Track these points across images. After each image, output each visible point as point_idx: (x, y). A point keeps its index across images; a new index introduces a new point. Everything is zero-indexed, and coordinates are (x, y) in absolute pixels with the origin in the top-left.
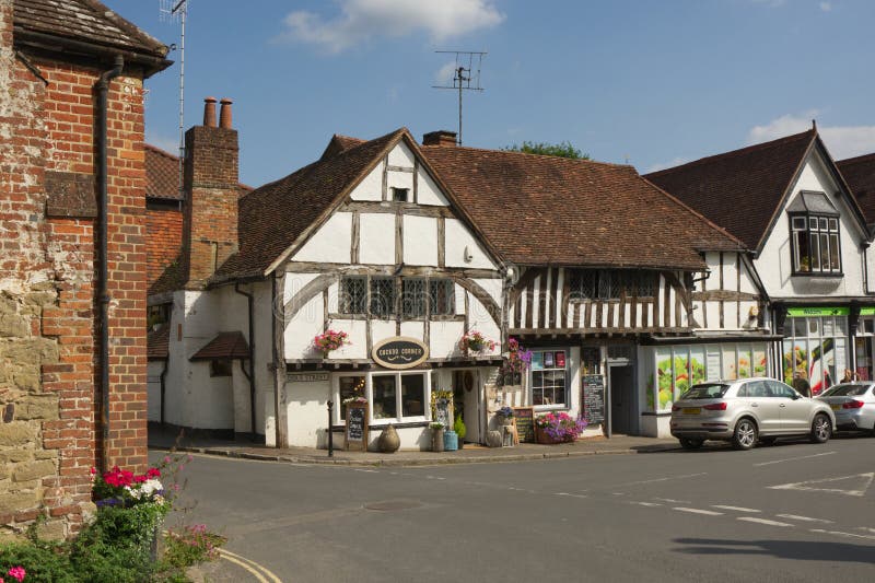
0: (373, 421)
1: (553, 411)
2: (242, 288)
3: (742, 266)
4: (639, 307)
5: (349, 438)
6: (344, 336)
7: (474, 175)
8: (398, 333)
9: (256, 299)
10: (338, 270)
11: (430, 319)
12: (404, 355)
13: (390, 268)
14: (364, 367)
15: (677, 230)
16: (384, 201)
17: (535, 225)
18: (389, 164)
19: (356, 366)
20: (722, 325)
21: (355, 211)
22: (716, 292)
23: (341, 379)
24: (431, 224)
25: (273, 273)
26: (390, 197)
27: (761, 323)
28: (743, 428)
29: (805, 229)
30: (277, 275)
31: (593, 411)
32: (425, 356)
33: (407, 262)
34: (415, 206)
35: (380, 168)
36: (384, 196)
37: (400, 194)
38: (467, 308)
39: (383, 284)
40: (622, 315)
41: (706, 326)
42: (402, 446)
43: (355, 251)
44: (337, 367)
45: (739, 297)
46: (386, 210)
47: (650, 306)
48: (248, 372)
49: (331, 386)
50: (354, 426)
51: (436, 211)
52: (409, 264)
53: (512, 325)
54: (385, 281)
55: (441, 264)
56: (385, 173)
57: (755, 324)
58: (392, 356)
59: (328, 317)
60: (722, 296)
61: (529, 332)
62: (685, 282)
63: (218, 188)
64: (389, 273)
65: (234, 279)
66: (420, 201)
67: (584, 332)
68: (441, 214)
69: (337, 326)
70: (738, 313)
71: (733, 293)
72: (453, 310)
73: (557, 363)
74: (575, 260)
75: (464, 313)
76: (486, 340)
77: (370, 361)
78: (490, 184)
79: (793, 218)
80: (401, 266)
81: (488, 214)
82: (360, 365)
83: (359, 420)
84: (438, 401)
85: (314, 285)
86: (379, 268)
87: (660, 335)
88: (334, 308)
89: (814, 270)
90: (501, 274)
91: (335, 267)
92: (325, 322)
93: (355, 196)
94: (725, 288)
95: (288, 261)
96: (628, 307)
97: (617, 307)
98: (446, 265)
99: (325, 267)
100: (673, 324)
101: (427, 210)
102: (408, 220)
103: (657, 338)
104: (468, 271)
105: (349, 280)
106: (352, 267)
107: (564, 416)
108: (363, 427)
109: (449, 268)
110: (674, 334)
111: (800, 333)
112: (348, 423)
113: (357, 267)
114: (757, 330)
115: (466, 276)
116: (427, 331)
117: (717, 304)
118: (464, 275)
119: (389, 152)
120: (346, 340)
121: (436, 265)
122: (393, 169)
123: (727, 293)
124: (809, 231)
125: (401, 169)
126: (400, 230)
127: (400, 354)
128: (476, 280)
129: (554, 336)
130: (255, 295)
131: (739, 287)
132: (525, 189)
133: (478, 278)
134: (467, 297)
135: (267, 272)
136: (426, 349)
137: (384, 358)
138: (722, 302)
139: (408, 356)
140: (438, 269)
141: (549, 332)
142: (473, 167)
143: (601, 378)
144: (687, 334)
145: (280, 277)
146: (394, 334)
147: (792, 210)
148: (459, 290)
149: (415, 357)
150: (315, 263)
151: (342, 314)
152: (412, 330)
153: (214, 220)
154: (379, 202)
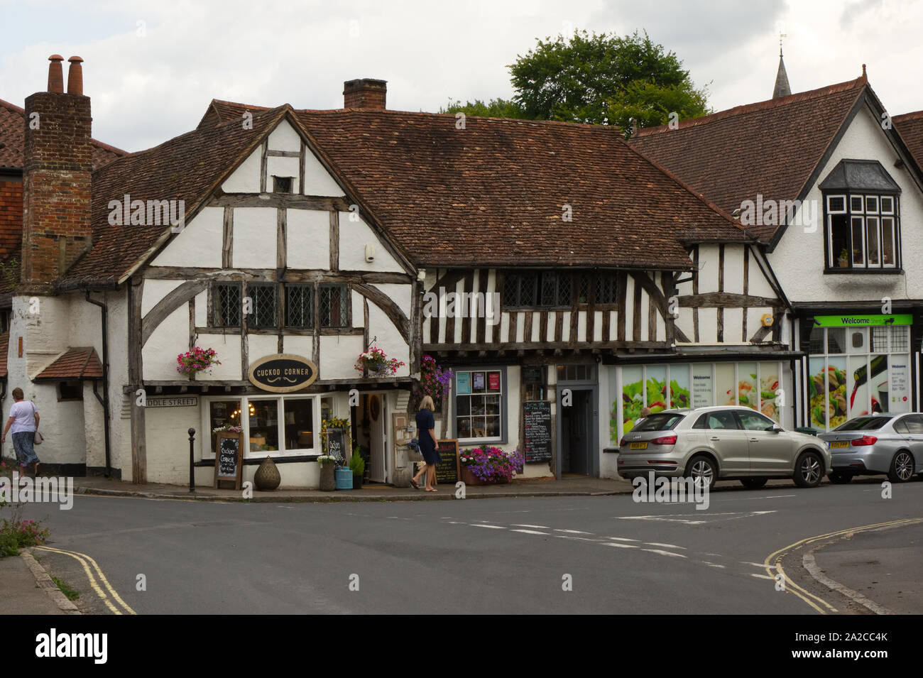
0: (250, 455)
1: (484, 445)
2: (94, 296)
3: (752, 261)
4: (598, 316)
5: (220, 474)
6: (213, 353)
7: (393, 148)
8: (281, 350)
9: (110, 310)
10: (207, 276)
11: (319, 334)
12: (288, 376)
13: (270, 273)
14: (238, 390)
15: (660, 216)
16: (263, 192)
17: (464, 213)
18: (270, 148)
19: (228, 389)
20: (720, 338)
21: (227, 206)
22: (713, 295)
23: (212, 404)
24: (321, 219)
25: (129, 280)
26: (270, 188)
27: (777, 336)
28: (697, 467)
29: (844, 212)
30: (134, 283)
31: (537, 446)
32: (314, 377)
33: (291, 264)
34: (302, 198)
35: (258, 153)
36: (263, 186)
37: (283, 184)
38: (366, 320)
39: (262, 292)
40: (574, 326)
41: (697, 339)
42: (283, 483)
43: (227, 253)
44: (205, 390)
45: (746, 301)
46: (265, 204)
47: (614, 316)
48: (102, 397)
49: (200, 411)
50: (226, 459)
51: (328, 203)
52: (293, 268)
53: (427, 339)
54: (263, 288)
55: (334, 267)
56: (264, 160)
57: (769, 337)
58: (272, 377)
59: (196, 331)
60: (721, 301)
61: (450, 348)
62: (663, 284)
63: (66, 169)
64: (269, 279)
65: (84, 285)
66: (307, 192)
67: (523, 348)
68: (335, 206)
69: (204, 342)
70: (745, 323)
71: (737, 297)
72: (349, 322)
73: (489, 387)
74: (511, 259)
75: (362, 325)
76: (388, 359)
77: (244, 384)
78: (411, 160)
79: (828, 197)
80: (283, 271)
81: (403, 202)
82: (233, 388)
83: (232, 452)
84: (329, 431)
85: (178, 294)
86: (257, 273)
87: (626, 351)
88: (201, 321)
89: (855, 265)
90: (410, 278)
91: (202, 272)
92: (192, 338)
93: (228, 187)
94: (726, 290)
95: (146, 265)
96: (582, 316)
97: (567, 316)
98: (341, 268)
99: (191, 273)
100: (645, 337)
101: (316, 203)
102: (293, 215)
103: (621, 356)
104: (368, 276)
105: (221, 288)
106: (224, 273)
107: (497, 452)
108: (236, 460)
109: (344, 271)
110: (646, 350)
111: (836, 348)
112: (220, 455)
113: (230, 272)
114: (770, 345)
115: (365, 281)
116: (317, 349)
117: (714, 311)
118: (362, 280)
119: (269, 133)
120: (215, 359)
121: (328, 268)
122: (274, 154)
123: (729, 296)
124: (849, 214)
125: (284, 154)
126: (282, 227)
127: (282, 374)
128: (378, 286)
129: (482, 353)
130: (109, 305)
131: (746, 289)
132: (458, 166)
133: (382, 282)
134: (366, 306)
135: (122, 280)
136: (314, 369)
137: (263, 380)
138: (721, 310)
139: (292, 377)
140: (331, 274)
141: (477, 348)
142: (391, 138)
143: (548, 405)
144: (665, 350)
145: (137, 285)
146: (276, 352)
147: (827, 186)
148: (357, 299)
149: (302, 379)
150: (178, 268)
151: (212, 328)
152: (298, 346)
153: (62, 209)
154: (256, 195)
